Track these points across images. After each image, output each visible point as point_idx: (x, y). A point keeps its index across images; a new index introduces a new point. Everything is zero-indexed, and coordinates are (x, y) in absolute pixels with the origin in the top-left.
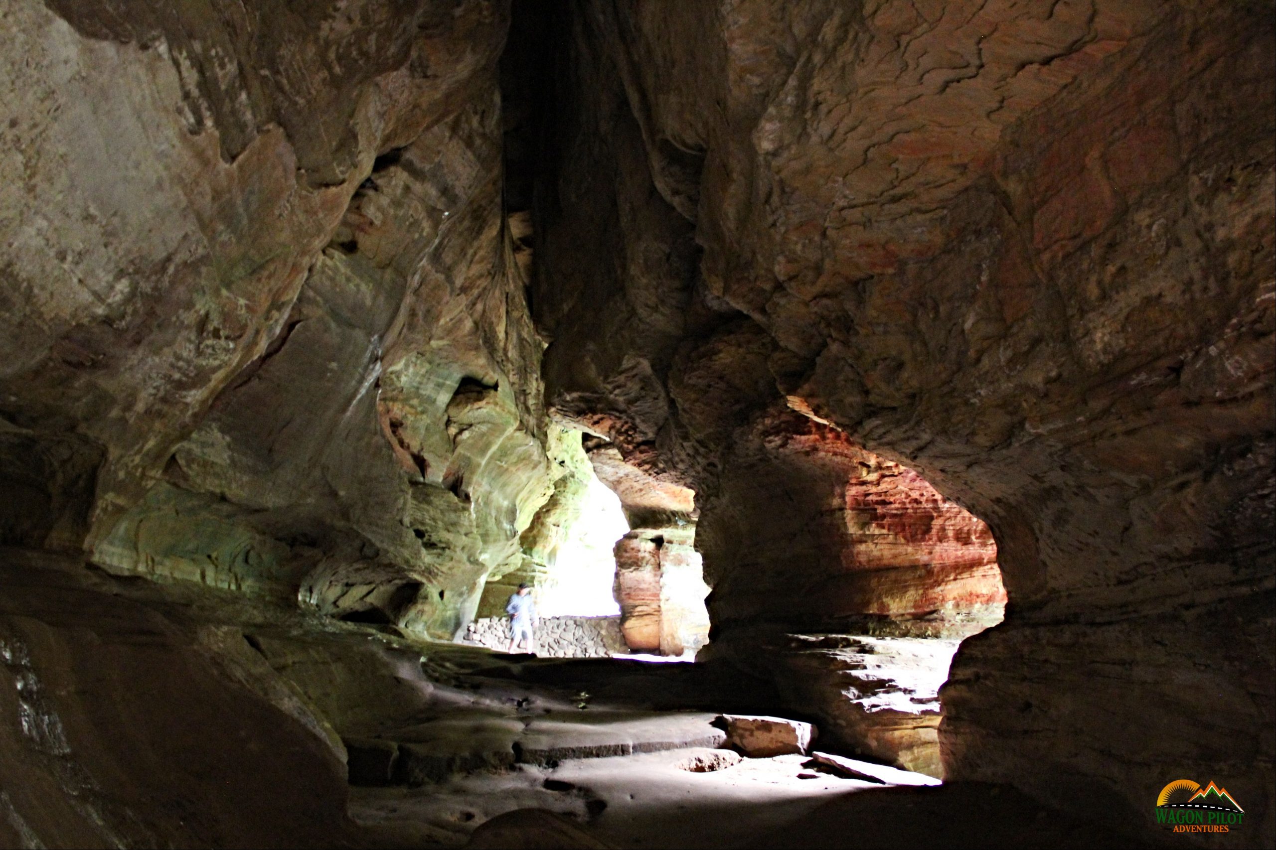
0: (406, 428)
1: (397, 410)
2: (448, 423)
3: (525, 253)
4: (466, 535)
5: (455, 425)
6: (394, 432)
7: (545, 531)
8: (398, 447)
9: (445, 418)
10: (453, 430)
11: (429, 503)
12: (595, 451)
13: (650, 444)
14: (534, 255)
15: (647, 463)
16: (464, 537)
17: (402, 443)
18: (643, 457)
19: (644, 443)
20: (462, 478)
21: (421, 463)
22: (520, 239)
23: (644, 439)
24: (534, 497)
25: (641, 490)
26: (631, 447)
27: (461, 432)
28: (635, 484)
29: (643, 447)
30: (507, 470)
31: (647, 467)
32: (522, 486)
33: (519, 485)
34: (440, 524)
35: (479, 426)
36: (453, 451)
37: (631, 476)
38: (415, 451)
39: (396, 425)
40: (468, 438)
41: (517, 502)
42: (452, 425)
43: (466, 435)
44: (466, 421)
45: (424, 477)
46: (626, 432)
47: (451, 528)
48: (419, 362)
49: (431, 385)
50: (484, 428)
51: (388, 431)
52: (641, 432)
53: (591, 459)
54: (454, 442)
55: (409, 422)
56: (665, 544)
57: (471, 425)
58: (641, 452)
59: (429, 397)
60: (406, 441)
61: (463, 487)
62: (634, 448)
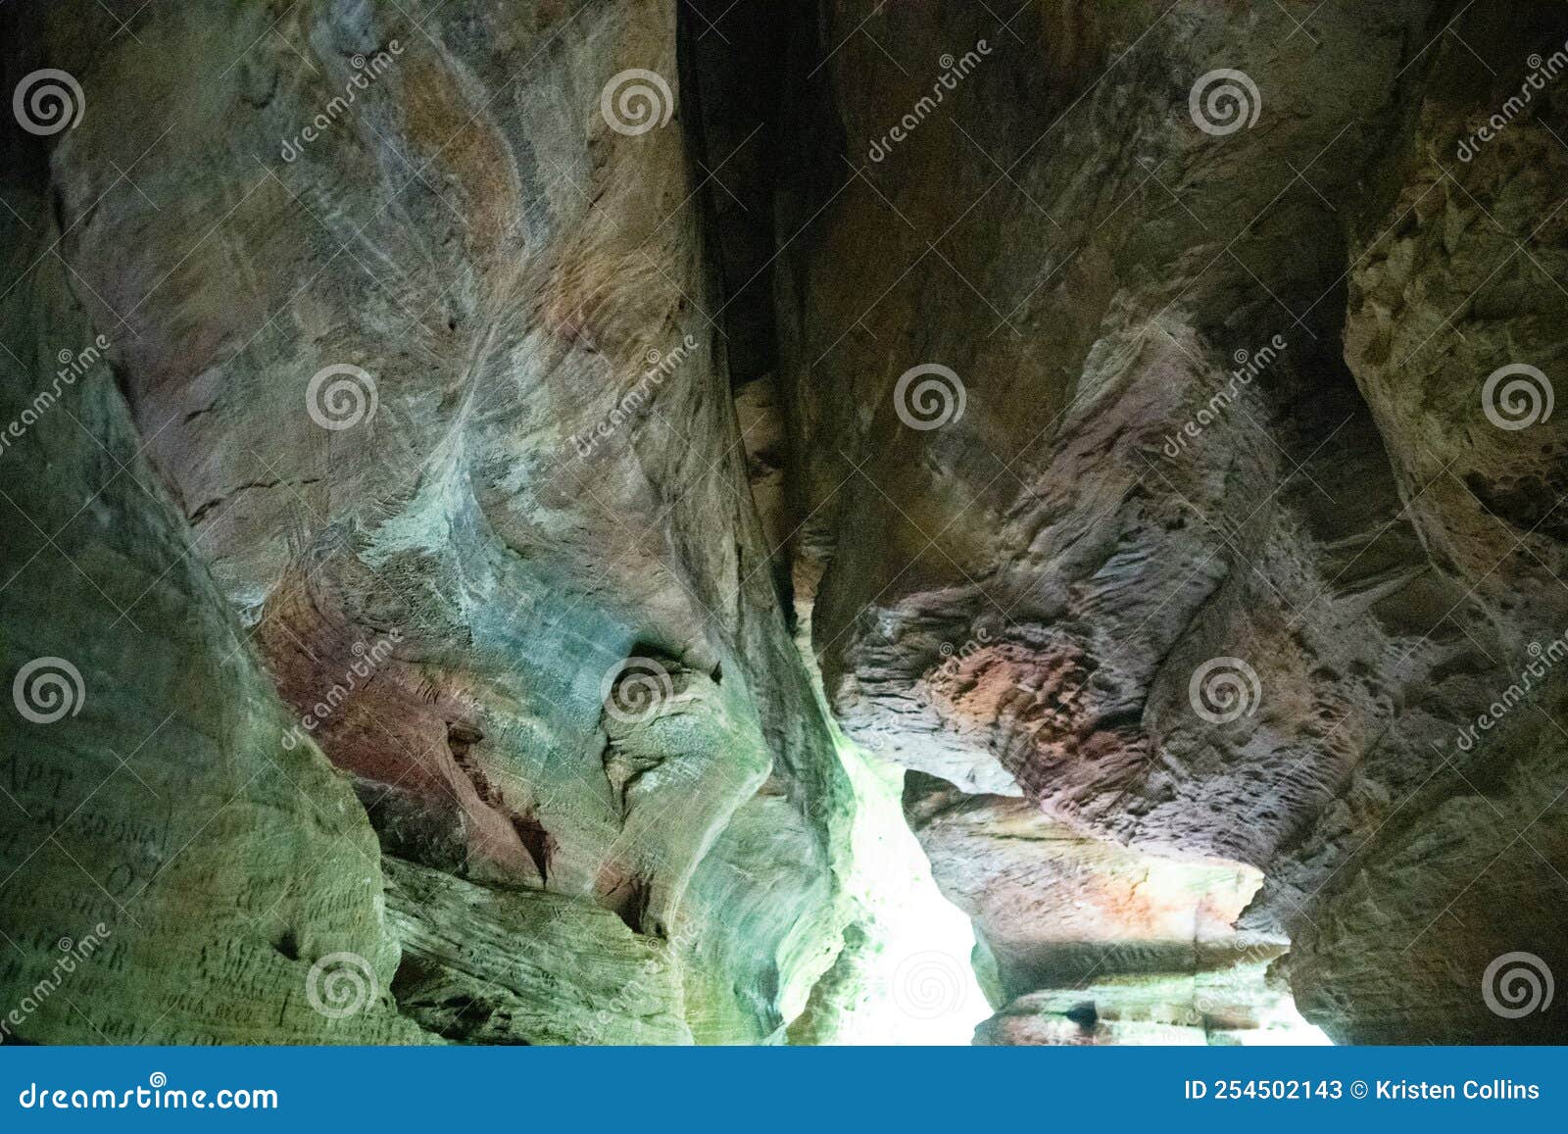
0: (492, 746)
1: (463, 699)
2: (608, 753)
3: (769, 481)
4: (647, 1018)
5: (624, 759)
6: (459, 757)
7: (831, 1020)
8: (470, 798)
9: (600, 741)
10: (619, 770)
11: (548, 937)
12: (937, 821)
13: (1123, 722)
14: (786, 485)
15: (1108, 788)
16: (638, 1023)
17: (481, 787)
18: (1095, 769)
19: (1105, 723)
20: (648, 888)
21: (535, 838)
22: (758, 454)
23: (1106, 710)
24: (808, 953)
25: (1039, 903)
26: (1058, 748)
27: (638, 775)
28: (1024, 891)
29: (1099, 738)
30: (754, 883)
31: (1105, 800)
32: (786, 921)
33: (779, 921)
34: (567, 987)
35: (679, 761)
36: (623, 821)
37: (1017, 874)
38: (519, 808)
39: (463, 740)
40: (657, 790)
41: (780, 960)
42: (617, 757)
43: (650, 781)
44: (650, 747)
45: (544, 877)
46: (1052, 700)
47: (598, 999)
48: (510, 568)
49: (552, 645)
50: (691, 768)
51: (442, 756)
52: (1102, 685)
53: (927, 847)
54: (622, 802)
55: (498, 733)
56: (1101, 1021)
57: (661, 760)
58: (1093, 755)
59: (549, 678)
60: (494, 782)
61: (651, 911)
62: (1072, 750)
